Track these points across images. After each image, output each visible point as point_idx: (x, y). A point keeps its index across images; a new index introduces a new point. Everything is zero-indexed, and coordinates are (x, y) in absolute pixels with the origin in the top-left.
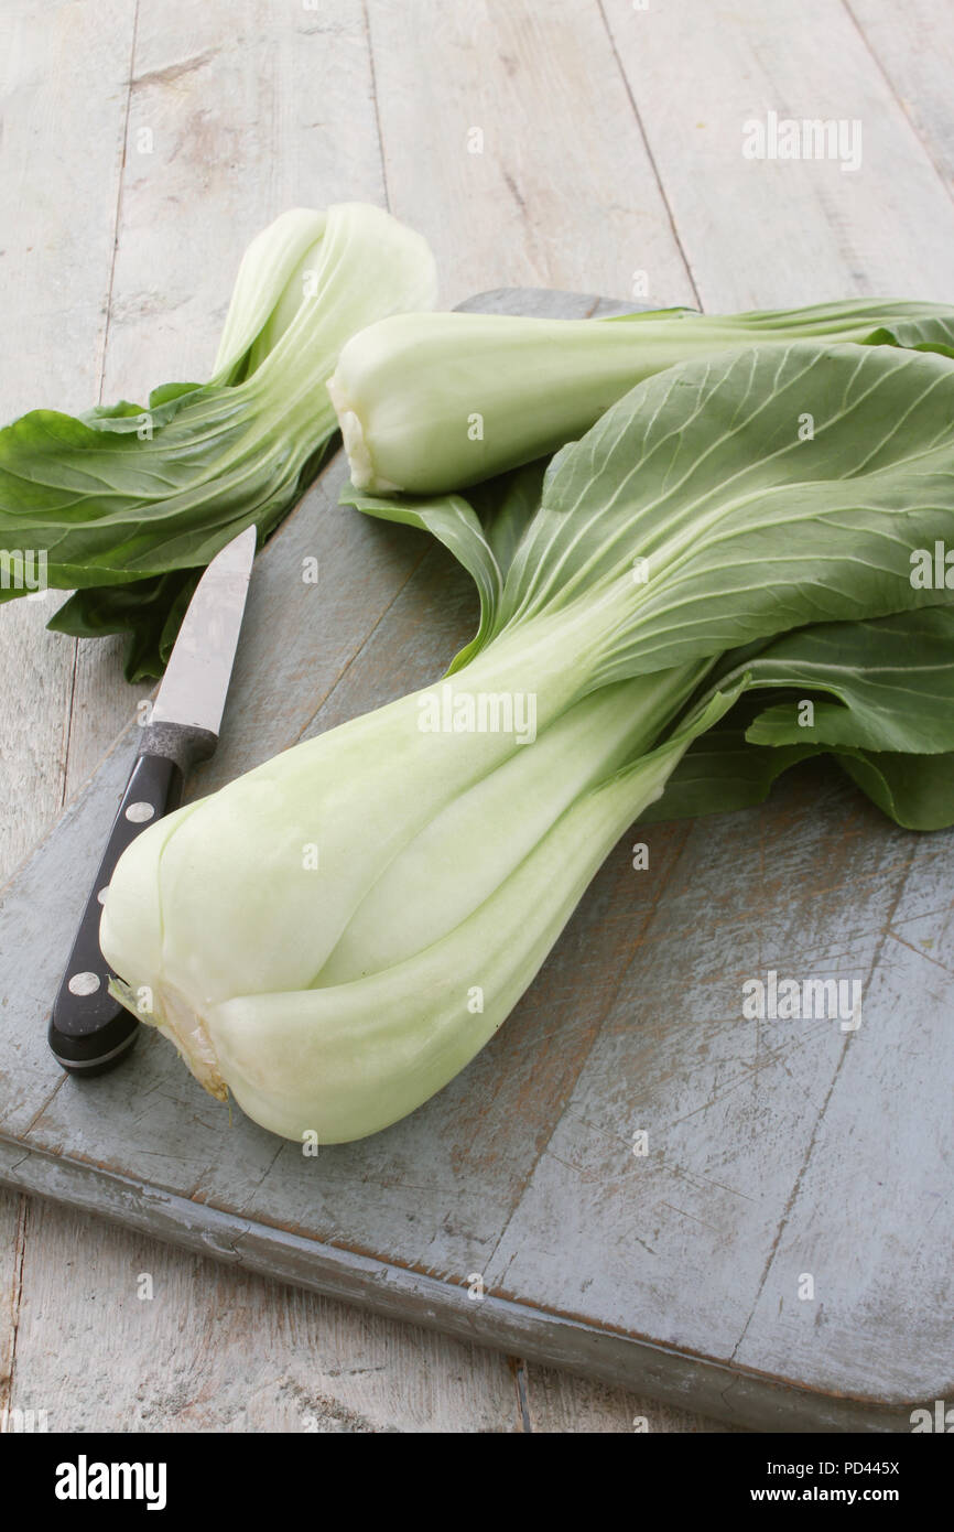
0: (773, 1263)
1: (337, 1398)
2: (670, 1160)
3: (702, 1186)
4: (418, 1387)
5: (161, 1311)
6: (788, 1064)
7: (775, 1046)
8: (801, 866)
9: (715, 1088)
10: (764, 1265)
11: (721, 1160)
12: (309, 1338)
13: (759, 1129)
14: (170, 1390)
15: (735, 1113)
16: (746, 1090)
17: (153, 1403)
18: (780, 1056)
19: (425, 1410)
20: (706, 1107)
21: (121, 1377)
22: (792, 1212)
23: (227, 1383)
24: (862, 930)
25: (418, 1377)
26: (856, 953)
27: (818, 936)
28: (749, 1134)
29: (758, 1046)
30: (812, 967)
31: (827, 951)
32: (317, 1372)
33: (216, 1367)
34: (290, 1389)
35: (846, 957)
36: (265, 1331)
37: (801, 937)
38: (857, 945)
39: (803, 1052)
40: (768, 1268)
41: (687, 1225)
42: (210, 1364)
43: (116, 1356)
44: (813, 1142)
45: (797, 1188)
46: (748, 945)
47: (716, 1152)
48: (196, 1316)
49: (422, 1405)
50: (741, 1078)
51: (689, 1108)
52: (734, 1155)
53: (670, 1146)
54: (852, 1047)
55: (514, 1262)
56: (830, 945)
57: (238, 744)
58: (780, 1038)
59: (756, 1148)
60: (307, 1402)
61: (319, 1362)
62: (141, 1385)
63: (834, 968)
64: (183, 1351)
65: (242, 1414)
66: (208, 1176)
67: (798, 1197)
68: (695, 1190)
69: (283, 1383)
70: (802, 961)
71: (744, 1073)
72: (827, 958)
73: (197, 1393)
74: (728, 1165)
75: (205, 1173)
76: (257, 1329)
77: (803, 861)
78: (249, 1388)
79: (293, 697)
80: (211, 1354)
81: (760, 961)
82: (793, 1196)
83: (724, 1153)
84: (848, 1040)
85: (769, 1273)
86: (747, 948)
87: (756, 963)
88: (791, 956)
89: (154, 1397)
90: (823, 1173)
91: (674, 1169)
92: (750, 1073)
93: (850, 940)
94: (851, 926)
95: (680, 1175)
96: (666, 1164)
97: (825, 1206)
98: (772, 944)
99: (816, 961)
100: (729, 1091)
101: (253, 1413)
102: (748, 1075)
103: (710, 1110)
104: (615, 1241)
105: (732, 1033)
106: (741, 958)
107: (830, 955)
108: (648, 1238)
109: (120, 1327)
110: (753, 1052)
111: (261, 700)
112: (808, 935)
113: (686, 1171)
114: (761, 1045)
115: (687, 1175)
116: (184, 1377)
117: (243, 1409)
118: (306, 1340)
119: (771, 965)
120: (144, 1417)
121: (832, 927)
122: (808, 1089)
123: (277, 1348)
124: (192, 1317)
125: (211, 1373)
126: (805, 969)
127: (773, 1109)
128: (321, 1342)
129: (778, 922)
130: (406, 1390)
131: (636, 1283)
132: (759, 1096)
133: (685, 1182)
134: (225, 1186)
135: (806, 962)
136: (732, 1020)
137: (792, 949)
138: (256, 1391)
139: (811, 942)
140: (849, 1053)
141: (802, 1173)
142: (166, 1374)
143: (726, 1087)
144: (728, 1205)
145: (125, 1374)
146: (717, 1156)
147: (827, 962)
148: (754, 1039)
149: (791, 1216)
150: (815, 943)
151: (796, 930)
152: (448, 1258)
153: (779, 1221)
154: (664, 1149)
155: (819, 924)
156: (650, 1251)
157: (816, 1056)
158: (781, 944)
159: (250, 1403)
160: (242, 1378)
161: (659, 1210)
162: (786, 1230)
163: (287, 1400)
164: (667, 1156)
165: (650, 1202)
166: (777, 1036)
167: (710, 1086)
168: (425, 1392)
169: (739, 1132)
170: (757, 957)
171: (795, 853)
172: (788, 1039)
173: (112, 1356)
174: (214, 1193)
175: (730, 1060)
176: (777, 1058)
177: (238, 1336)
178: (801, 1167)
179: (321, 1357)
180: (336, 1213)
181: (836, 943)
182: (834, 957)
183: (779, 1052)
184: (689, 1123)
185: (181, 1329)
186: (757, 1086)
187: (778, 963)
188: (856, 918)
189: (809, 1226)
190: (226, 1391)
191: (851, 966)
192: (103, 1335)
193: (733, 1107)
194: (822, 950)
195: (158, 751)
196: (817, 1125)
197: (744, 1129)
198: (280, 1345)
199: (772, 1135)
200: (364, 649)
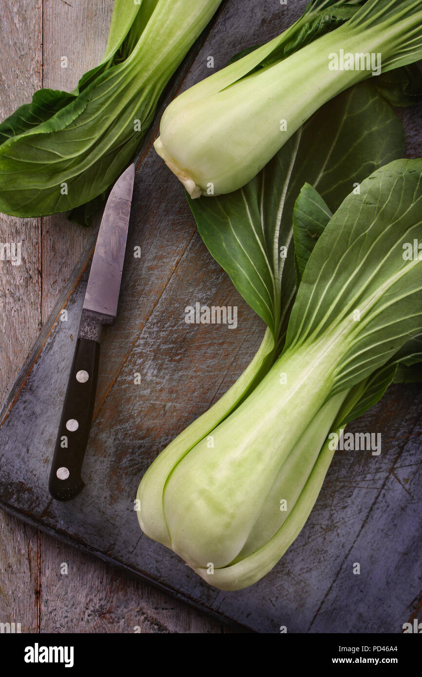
0: (316, 618)
1: (157, 618)
2: (287, 567)
3: (296, 580)
4: (186, 617)
5: (94, 573)
6: (339, 531)
7: (335, 521)
8: (364, 429)
9: (309, 537)
10: (313, 618)
11: (305, 571)
12: (148, 593)
13: (322, 559)
14: (97, 607)
15: (314, 550)
16: (320, 540)
17: (92, 611)
18: (336, 526)
19: (188, 626)
20: (304, 545)
21: (80, 599)
22: (328, 598)
23: (118, 607)
24: (382, 468)
25: (186, 613)
26: (376, 480)
27: (363, 468)
28: (318, 561)
29: (329, 520)
30: (358, 484)
31: (365, 477)
32: (150, 607)
33: (114, 600)
34: (140, 613)
35: (372, 481)
36: (132, 588)
37: (356, 468)
38: (378, 476)
39: (346, 526)
40: (314, 619)
41: (288, 596)
42: (111, 599)
43: (78, 590)
44: (341, 569)
45: (331, 587)
46: (334, 468)
47: (304, 566)
48: (107, 578)
49: (186, 624)
50: (320, 534)
51: (297, 545)
52: (311, 569)
53: (288, 561)
54: (364, 527)
55: (224, 601)
56: (367, 474)
57: (124, 311)
58: (338, 518)
59: (319, 567)
60: (146, 618)
61: (151, 603)
62: (87, 604)
63: (366, 486)
64: (102, 592)
65: (123, 620)
66: (112, 546)
67: (331, 591)
68: (294, 582)
69: (138, 610)
70: (354, 480)
71: (321, 532)
72: (364, 481)
73: (107, 609)
74: (308, 573)
75: (111, 545)
76: (129, 587)
77: (366, 426)
78: (125, 610)
79: (150, 283)
80: (112, 595)
81: (337, 477)
82: (329, 591)
83: (307, 568)
84: (364, 524)
85: (315, 621)
86: (333, 469)
87: (335, 478)
88: (350, 477)
89: (92, 609)
90: (342, 583)
91: (287, 571)
92: (323, 532)
93: (376, 473)
94: (377, 465)
95: (289, 574)
96: (285, 569)
97: (340, 598)
98: (344, 469)
99: (360, 481)
100: (314, 540)
101: (127, 620)
102: (322, 533)
103: (305, 547)
104: (262, 598)
105: (320, 512)
106: (330, 474)
107: (366, 479)
108: (274, 599)
109: (79, 578)
110: (326, 523)
111: (135, 281)
112: (359, 467)
113: (291, 573)
114: (330, 520)
115: (292, 575)
116: (103, 603)
117: (123, 618)
118: (147, 594)
119: (341, 480)
120: (88, 616)
121: (370, 465)
122: (344, 544)
123: (136, 596)
124: (105, 578)
125: (112, 602)
126: (355, 485)
127: (329, 551)
128: (152, 596)
129: (349, 458)
130: (181, 618)
131: (267, 617)
132: (325, 544)
133: (290, 578)
134: (119, 552)
135: (356, 481)
136: (321, 505)
137: (352, 473)
138: (128, 612)
139: (360, 471)
140: (363, 530)
141: (334, 582)
142: (96, 600)
143: (313, 537)
144: (304, 591)
145: (81, 597)
146: (304, 568)
147: (364, 482)
148: (327, 517)
149: (326, 599)
150: (361, 472)
151: (355, 463)
152: (200, 595)
153: (321, 601)
154: (285, 562)
155: (365, 462)
156: (274, 605)
157: (350, 529)
158: (347, 469)
159: (126, 616)
160: (123, 606)
161: (279, 588)
162: (323, 605)
163: (139, 617)
164: (286, 565)
165: (276, 584)
166: (337, 516)
167: (307, 535)
168: (188, 620)
169: (314, 559)
170: (336, 475)
171: (363, 420)
172: (341, 519)
173: (76, 590)
174: (115, 554)
175: (317, 525)
176: (335, 527)
177: (122, 589)
178: (334, 579)
179: (152, 601)
180: (160, 570)
181: (370, 473)
182: (367, 481)
183: (336, 524)
184: (296, 552)
185: (101, 583)
186: (325, 539)
187: (344, 479)
188: (381, 462)
189: (332, 605)
190: (118, 610)
191: (373, 486)
192: (73, 580)
193: (314, 547)
194: (364, 475)
195: (89, 336)
196: (344, 561)
197: (316, 558)
198: (137, 595)
199: (326, 563)
200: (186, 254)
